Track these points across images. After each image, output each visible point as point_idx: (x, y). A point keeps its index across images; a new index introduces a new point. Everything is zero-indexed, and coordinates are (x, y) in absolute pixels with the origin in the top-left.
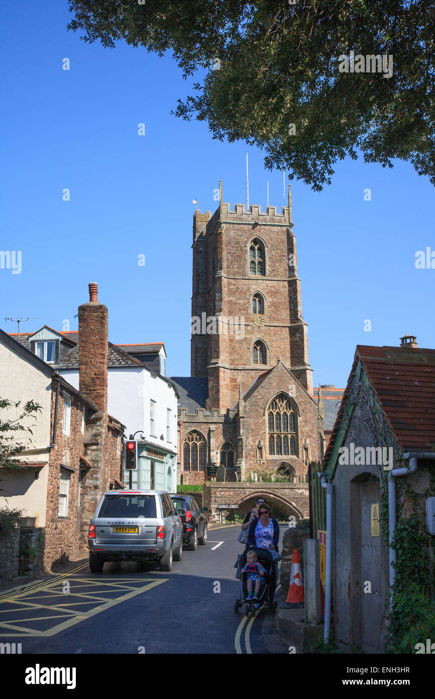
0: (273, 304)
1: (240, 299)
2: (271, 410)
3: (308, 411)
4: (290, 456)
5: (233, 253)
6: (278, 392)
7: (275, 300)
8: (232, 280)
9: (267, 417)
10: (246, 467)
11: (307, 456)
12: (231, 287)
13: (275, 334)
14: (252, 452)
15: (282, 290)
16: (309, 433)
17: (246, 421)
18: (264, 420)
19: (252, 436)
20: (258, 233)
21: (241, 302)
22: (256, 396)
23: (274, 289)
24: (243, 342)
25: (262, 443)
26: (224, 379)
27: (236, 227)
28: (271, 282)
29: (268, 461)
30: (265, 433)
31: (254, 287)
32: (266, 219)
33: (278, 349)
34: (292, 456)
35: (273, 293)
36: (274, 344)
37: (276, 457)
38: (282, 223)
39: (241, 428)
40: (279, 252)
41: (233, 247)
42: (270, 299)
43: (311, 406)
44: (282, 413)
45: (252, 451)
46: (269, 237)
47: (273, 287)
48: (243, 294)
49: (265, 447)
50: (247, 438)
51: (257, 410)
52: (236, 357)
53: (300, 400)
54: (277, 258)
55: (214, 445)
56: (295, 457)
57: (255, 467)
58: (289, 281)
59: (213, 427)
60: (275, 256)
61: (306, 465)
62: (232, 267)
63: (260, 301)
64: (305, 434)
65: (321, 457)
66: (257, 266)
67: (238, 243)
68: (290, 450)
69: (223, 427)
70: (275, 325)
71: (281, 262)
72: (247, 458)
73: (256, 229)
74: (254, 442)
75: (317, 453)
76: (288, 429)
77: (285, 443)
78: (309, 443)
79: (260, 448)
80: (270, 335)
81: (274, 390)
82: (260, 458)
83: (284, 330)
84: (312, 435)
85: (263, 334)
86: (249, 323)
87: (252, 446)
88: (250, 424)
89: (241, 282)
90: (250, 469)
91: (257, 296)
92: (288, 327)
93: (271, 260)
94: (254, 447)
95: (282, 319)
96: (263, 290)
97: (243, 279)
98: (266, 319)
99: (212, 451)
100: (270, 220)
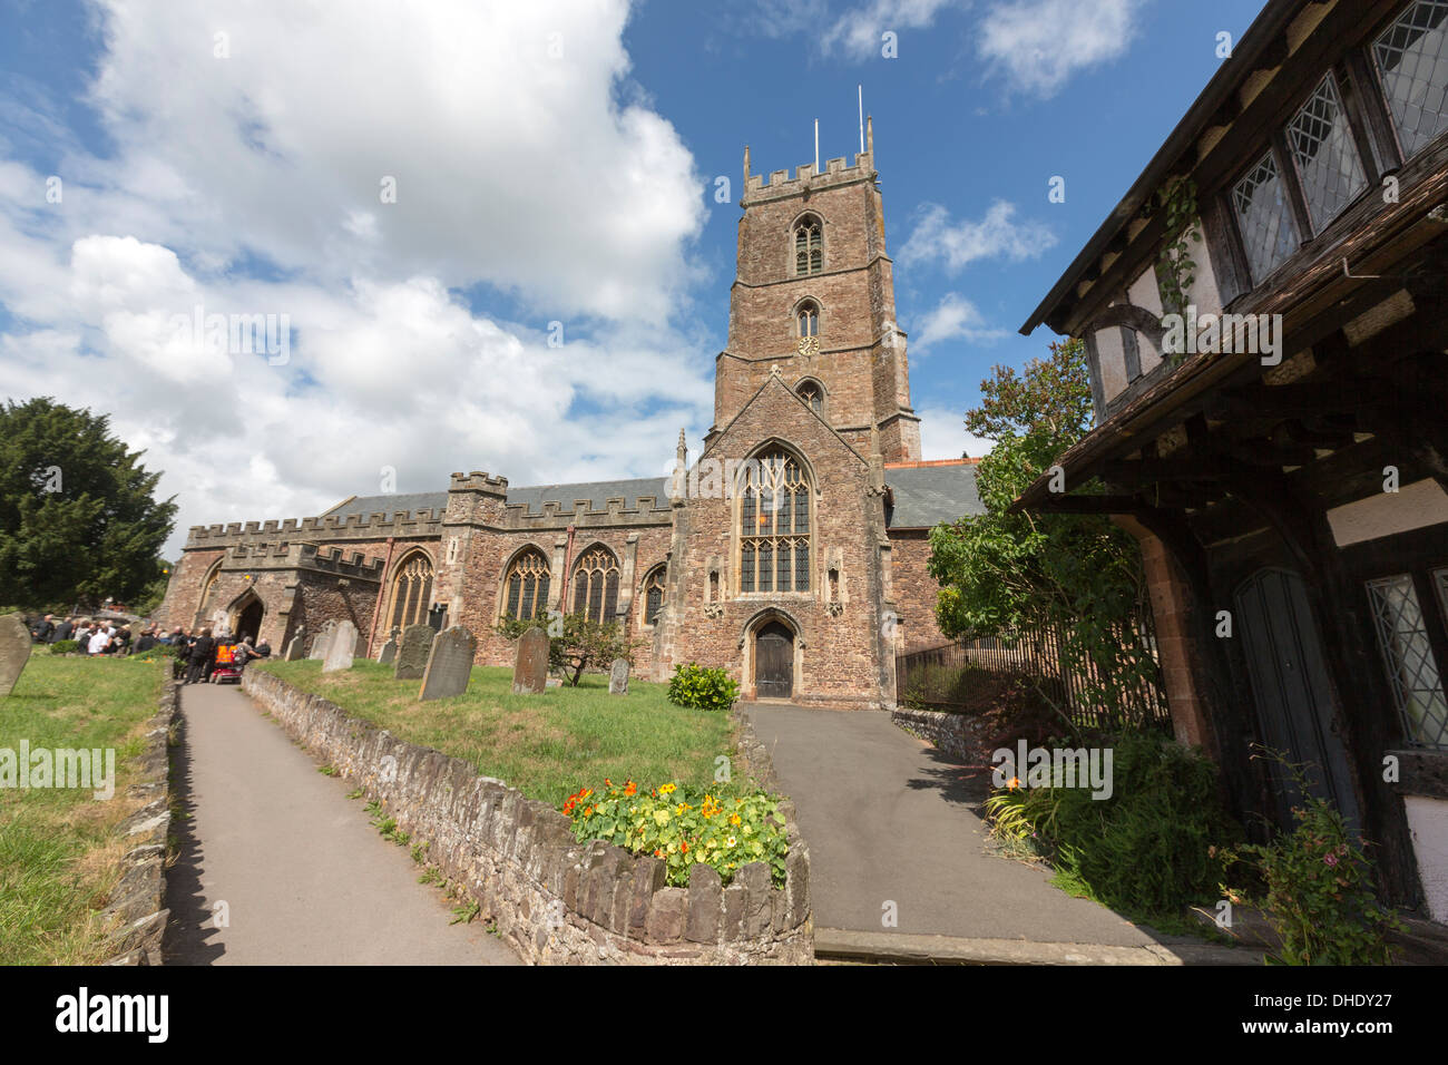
0: (838, 314)
1: (772, 317)
3: (841, 478)
4: (794, 594)
5: (764, 248)
6: (764, 440)
7: (841, 306)
10: (679, 621)
11: (835, 593)
12: (758, 300)
14: (694, 586)
15: (855, 286)
16: (844, 534)
17: (687, 514)
18: (728, 509)
19: (699, 546)
20: (809, 206)
21: (776, 320)
23: (840, 288)
25: (721, 563)
27: (771, 206)
28: (831, 278)
29: (732, 606)
30: (731, 537)
31: (801, 291)
32: (825, 180)
33: (847, 392)
34: (798, 594)
35: (837, 295)
36: (839, 383)
37: (757, 596)
38: (854, 179)
39: (674, 531)
40: (850, 225)
41: (765, 237)
42: (832, 306)
43: (848, 465)
45: (695, 581)
46: (830, 207)
47: (838, 284)
48: (779, 308)
49: (726, 573)
50: (685, 553)
53: (821, 453)
54: (846, 237)
56: (805, 596)
57: (700, 621)
58: (868, 268)
59: (633, 535)
60: (842, 234)
61: (835, 615)
62: (761, 269)
63: (815, 314)
64: (833, 535)
65: (876, 593)
66: (809, 260)
67: (774, 230)
68: (794, 579)
69: (657, 533)
70: (841, 348)
71: (853, 241)
72: (681, 599)
73: (806, 201)
74: (702, 561)
75: (864, 582)
76: (793, 528)
77: (784, 560)
78: (841, 557)
79: (714, 576)
80: (831, 368)
81: (756, 437)
82: (714, 597)
83: (859, 354)
84: (851, 538)
85: (816, 370)
86: (790, 354)
87: (695, 571)
88: (694, 521)
89: (776, 290)
90: (687, 626)
91: (808, 306)
92: (868, 348)
93: (834, 241)
94: (700, 572)
95: (856, 336)
96: (817, 293)
97: (780, 283)
98: (824, 341)
99: (628, 586)
100: (832, 179)
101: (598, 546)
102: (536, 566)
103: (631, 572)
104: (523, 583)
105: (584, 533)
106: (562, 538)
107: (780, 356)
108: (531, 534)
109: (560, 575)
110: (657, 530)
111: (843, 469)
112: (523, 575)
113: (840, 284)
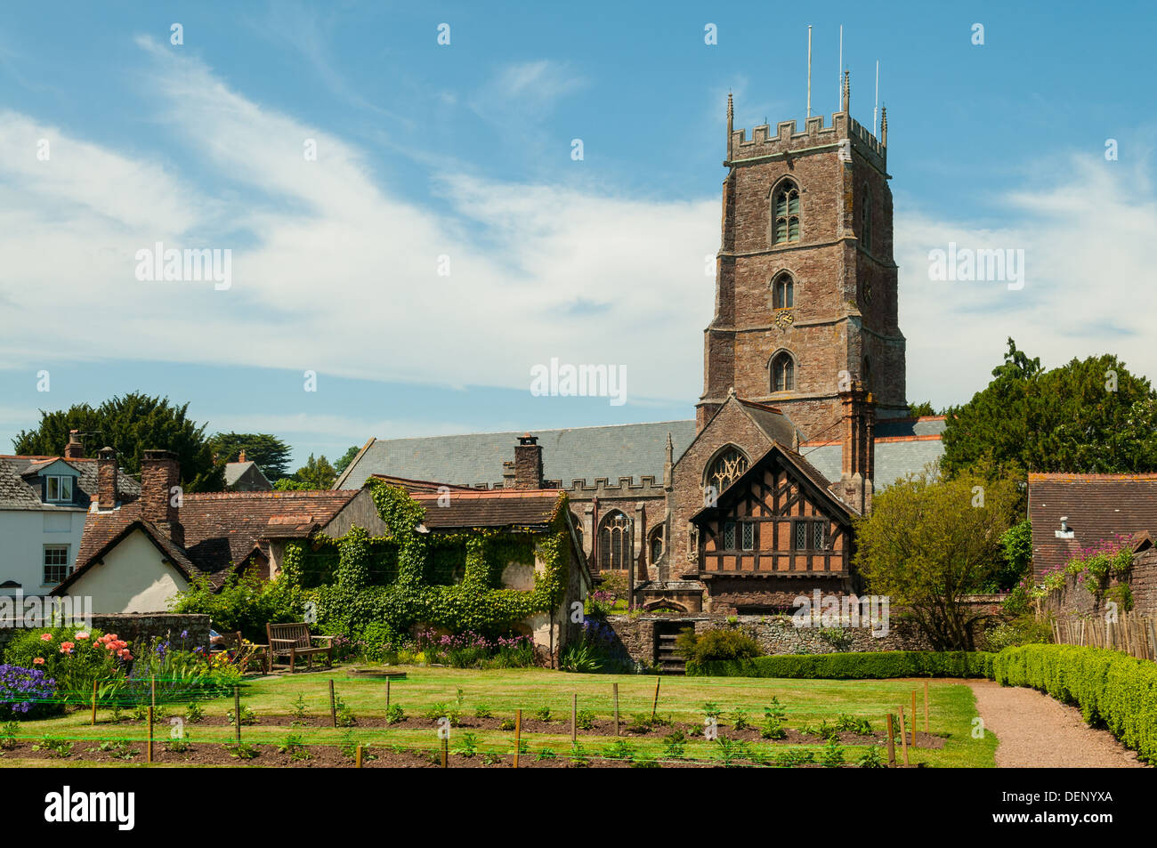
0: (810, 288)
1: (753, 289)
2: (715, 473)
5: (747, 214)
6: (724, 445)
7: (813, 280)
12: (742, 270)
13: (811, 338)
15: (825, 261)
17: (675, 494)
18: (701, 492)
20: (789, 170)
21: (756, 291)
22: (690, 455)
23: (812, 262)
24: (757, 358)
27: (752, 168)
28: (805, 252)
31: (778, 263)
32: (803, 142)
33: (815, 363)
35: (807, 270)
36: (808, 354)
38: (830, 143)
40: (823, 195)
41: (748, 202)
42: (804, 280)
44: (733, 478)
45: (681, 539)
46: (807, 173)
47: (810, 258)
48: (759, 279)
51: (690, 475)
52: (745, 384)
54: (820, 207)
57: (685, 564)
58: (838, 243)
59: (640, 504)
60: (817, 204)
62: (744, 237)
63: (790, 285)
66: (788, 228)
67: (756, 194)
69: (656, 503)
70: (810, 322)
71: (826, 212)
72: (673, 551)
74: (686, 527)
79: (693, 536)
80: (802, 341)
81: (718, 443)
85: (789, 341)
86: (768, 326)
87: (681, 533)
88: (679, 499)
89: (758, 260)
90: (677, 567)
91: (784, 279)
93: (809, 210)
94: (684, 534)
95: (824, 311)
96: (792, 266)
97: (760, 254)
98: (796, 314)
99: (637, 540)
100: (810, 142)
103: (640, 531)
105: (605, 503)
106: (589, 507)
107: (760, 327)
109: (591, 533)
110: (656, 501)
113: (812, 258)
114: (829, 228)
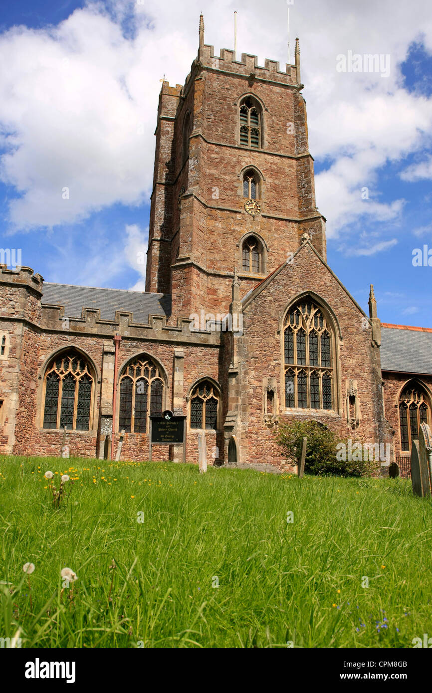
0: (275, 188)
1: (225, 174)
2: (289, 324)
3: (355, 330)
4: (323, 412)
5: (217, 112)
6: (302, 292)
7: (277, 182)
8: (214, 146)
9: (282, 337)
10: (243, 428)
11: (353, 412)
12: (213, 156)
13: (277, 230)
14: (254, 400)
15: (287, 169)
16: (357, 371)
17: (246, 341)
18: (278, 342)
19: (256, 369)
20: (253, 91)
21: (227, 177)
22: (264, 297)
23: (276, 167)
24: (228, 236)
25: (273, 384)
26: (198, 285)
27: (222, 77)
28: (270, 157)
29: (283, 418)
30: (279, 364)
31: (247, 160)
32: (264, 74)
33: (281, 252)
34: (326, 411)
35: (276, 173)
36: (275, 243)
37: (297, 411)
38: (286, 82)
39: (235, 354)
40: (282, 119)
41: (216, 103)
43: (358, 322)
44: (308, 331)
45: (255, 397)
46: (268, 98)
47: (274, 164)
48: (229, 168)
49: (279, 392)
50: (246, 373)
51: (265, 322)
52: (217, 257)
53: (341, 310)
54: (280, 128)
55: (182, 384)
56: (332, 413)
57: (260, 428)
58: (297, 159)
59: (179, 351)
60: (277, 124)
61: (353, 428)
62: (214, 129)
64: (350, 371)
65: (378, 415)
66: (250, 135)
67: (225, 99)
68: (322, 400)
70: (276, 216)
71: (285, 132)
72: (244, 410)
73: (251, 86)
74: (260, 381)
75: (370, 408)
76: (320, 362)
77: (315, 385)
78: (356, 388)
79: (271, 394)
80: (270, 231)
81: (296, 289)
82: (269, 411)
83: (290, 225)
84: (362, 374)
85: (259, 228)
86: (239, 210)
87: (255, 389)
88: (252, 348)
89: (228, 151)
90: (250, 432)
91: (251, 174)
92: (296, 222)
93: (271, 127)
94: (259, 390)
95: (287, 209)
96: (259, 165)
97: (230, 147)
98: (264, 206)
99: (179, 395)
100: (270, 76)
101: (143, 357)
102: (74, 369)
104: (61, 383)
105: (129, 343)
106: (108, 345)
107: (231, 209)
108: (73, 337)
109: (112, 378)
110: (199, 349)
111: (356, 324)
112: (62, 376)
113: (276, 164)
114: (288, 146)
